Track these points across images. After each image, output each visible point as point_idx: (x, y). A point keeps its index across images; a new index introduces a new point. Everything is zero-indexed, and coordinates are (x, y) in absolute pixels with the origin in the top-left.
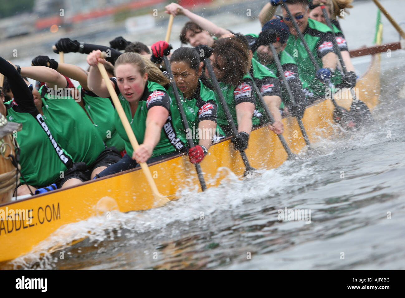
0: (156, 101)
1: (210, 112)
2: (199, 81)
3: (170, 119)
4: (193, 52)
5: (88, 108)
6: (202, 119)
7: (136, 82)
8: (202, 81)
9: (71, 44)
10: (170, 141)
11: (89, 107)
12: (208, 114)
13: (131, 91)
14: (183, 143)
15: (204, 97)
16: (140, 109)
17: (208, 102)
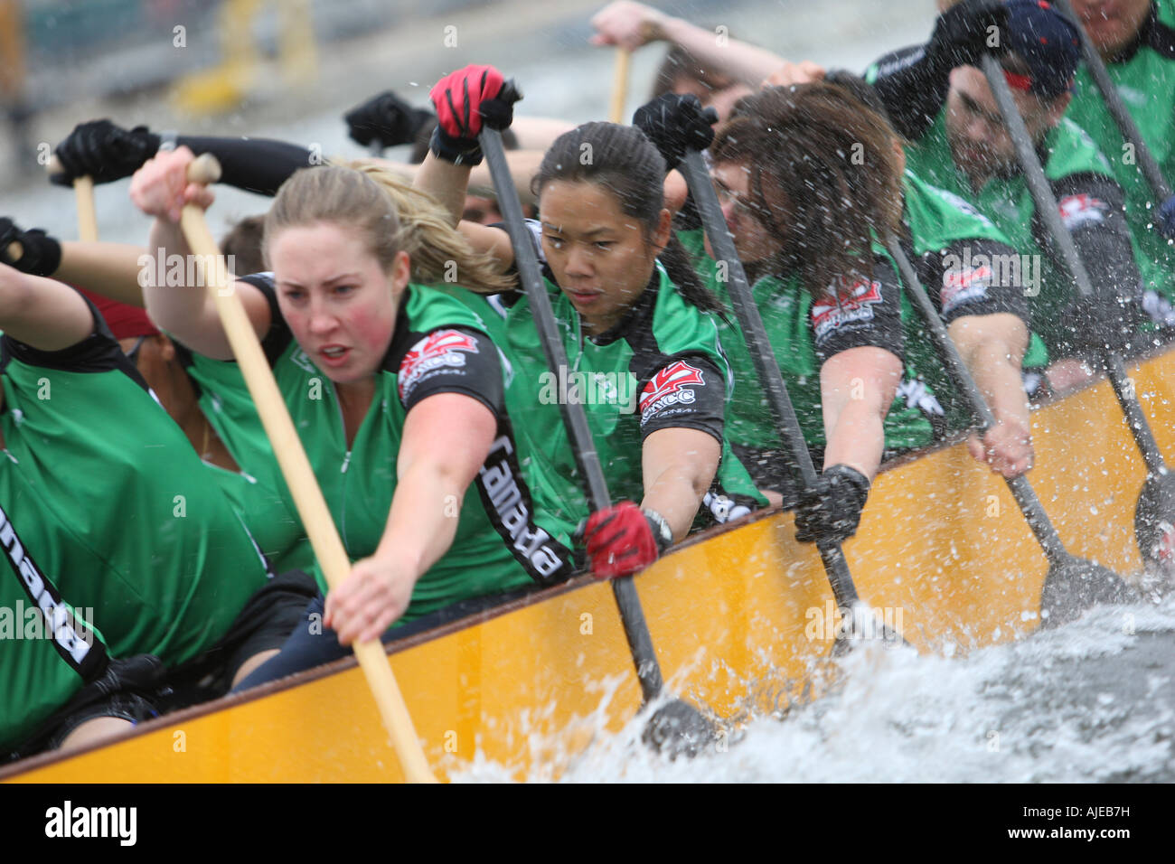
0: (437, 373)
1: (688, 397)
2: (656, 274)
3: (509, 449)
4: (640, 146)
5: (211, 406)
6: (657, 424)
7: (362, 299)
8: (669, 272)
9: (117, 142)
10: (509, 540)
11: (216, 406)
12: (679, 405)
13: (341, 340)
14: (560, 550)
15: (667, 339)
16: (380, 408)
17: (679, 357)
